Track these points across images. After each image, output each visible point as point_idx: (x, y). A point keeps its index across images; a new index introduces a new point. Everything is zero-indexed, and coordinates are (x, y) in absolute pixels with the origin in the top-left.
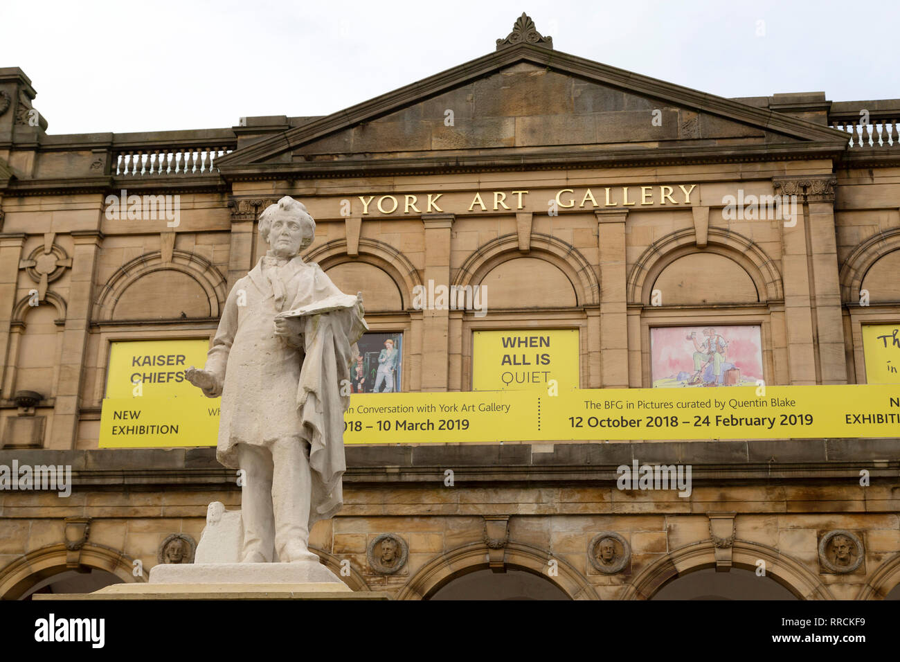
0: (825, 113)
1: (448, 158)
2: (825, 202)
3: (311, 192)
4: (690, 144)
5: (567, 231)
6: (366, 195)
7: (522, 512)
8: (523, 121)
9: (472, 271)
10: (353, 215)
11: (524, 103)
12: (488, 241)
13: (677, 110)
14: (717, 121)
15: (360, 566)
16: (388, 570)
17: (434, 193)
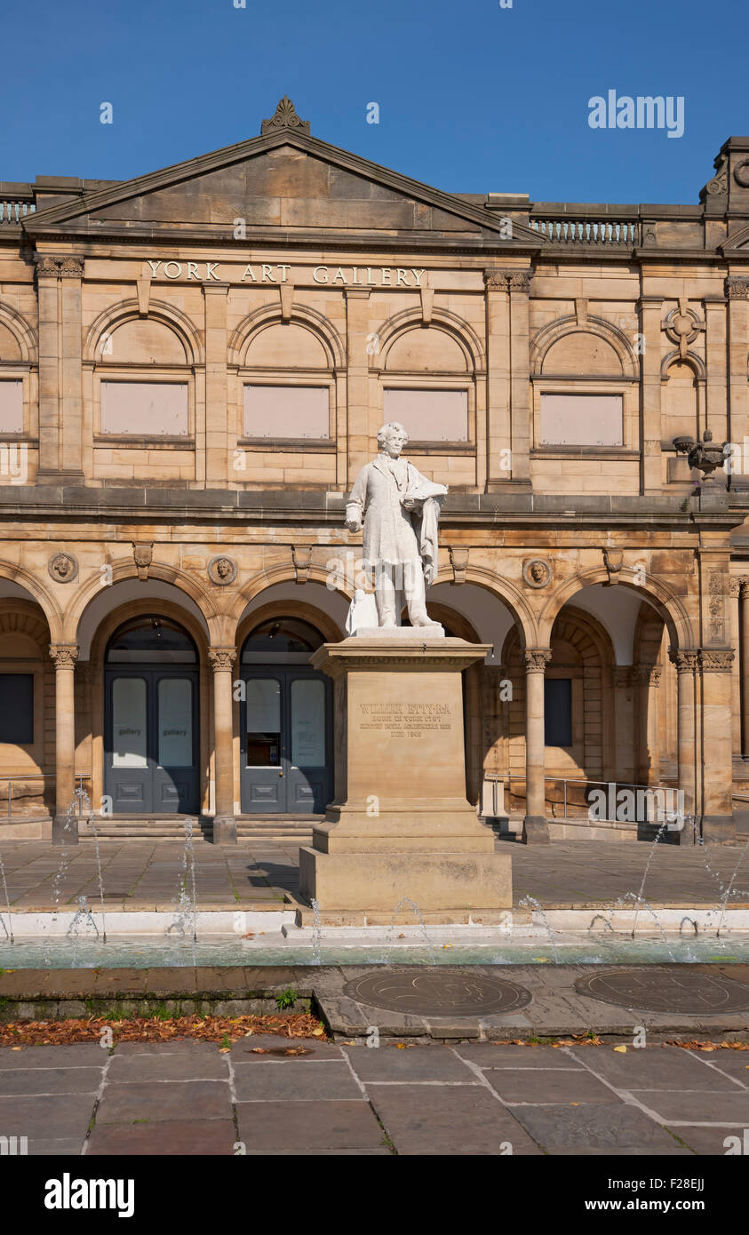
0: (526, 214)
1: (225, 232)
2: (523, 292)
3: (107, 254)
4: (422, 235)
5: (321, 303)
6: (155, 260)
7: (321, 542)
8: (288, 202)
9: (245, 333)
10: (143, 278)
11: (287, 185)
12: (257, 308)
13: (413, 202)
14: (444, 214)
15: (202, 579)
16: (224, 582)
17: (213, 262)
